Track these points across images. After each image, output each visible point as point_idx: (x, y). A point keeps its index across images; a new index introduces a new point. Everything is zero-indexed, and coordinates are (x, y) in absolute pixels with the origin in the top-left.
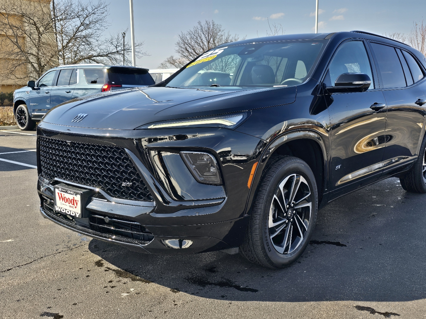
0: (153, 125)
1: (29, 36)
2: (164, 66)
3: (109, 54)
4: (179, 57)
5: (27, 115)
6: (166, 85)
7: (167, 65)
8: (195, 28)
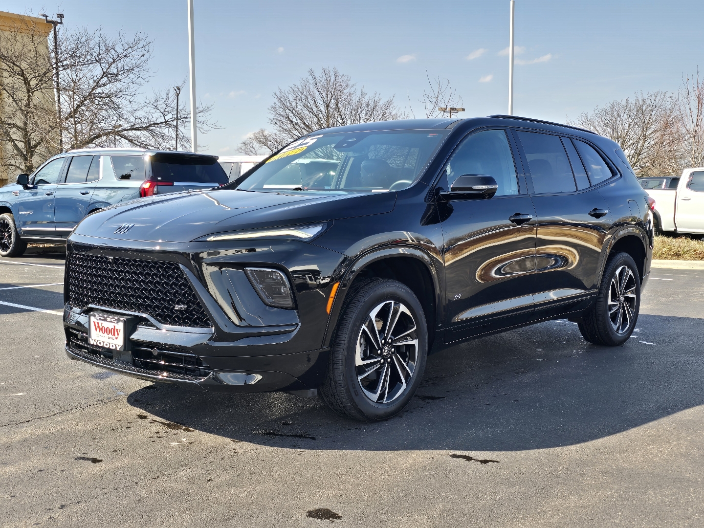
0: (213, 237)
1: (10, 95)
2: (249, 146)
3: (149, 126)
4: (275, 131)
5: (13, 231)
6: (237, 187)
7: (254, 146)
8: (303, 82)
